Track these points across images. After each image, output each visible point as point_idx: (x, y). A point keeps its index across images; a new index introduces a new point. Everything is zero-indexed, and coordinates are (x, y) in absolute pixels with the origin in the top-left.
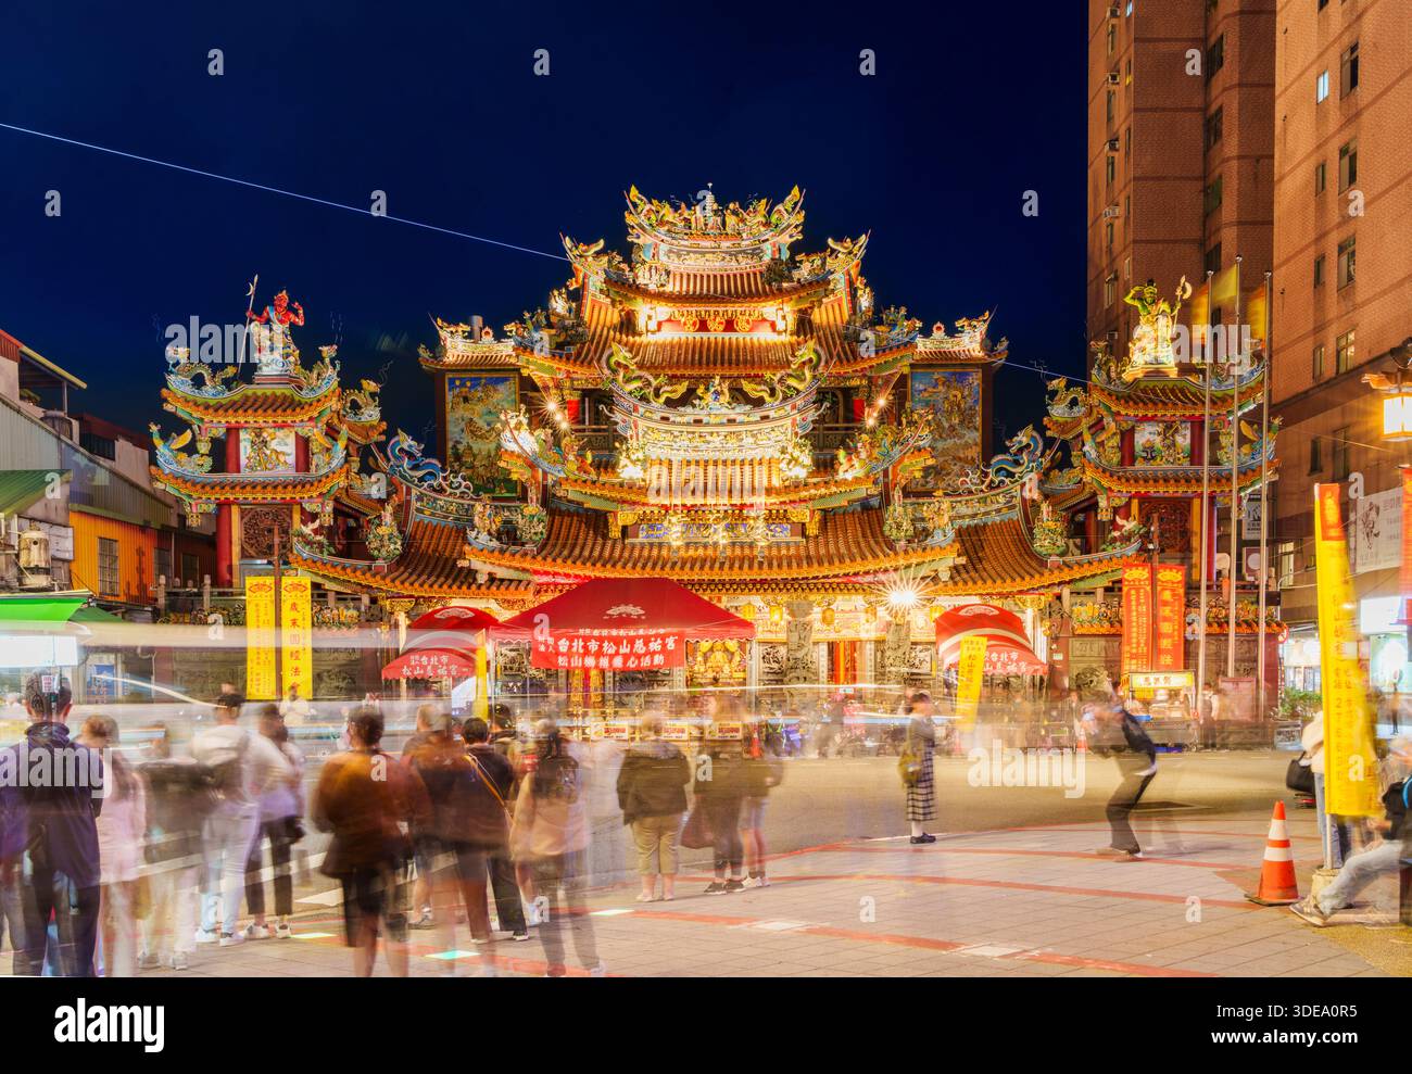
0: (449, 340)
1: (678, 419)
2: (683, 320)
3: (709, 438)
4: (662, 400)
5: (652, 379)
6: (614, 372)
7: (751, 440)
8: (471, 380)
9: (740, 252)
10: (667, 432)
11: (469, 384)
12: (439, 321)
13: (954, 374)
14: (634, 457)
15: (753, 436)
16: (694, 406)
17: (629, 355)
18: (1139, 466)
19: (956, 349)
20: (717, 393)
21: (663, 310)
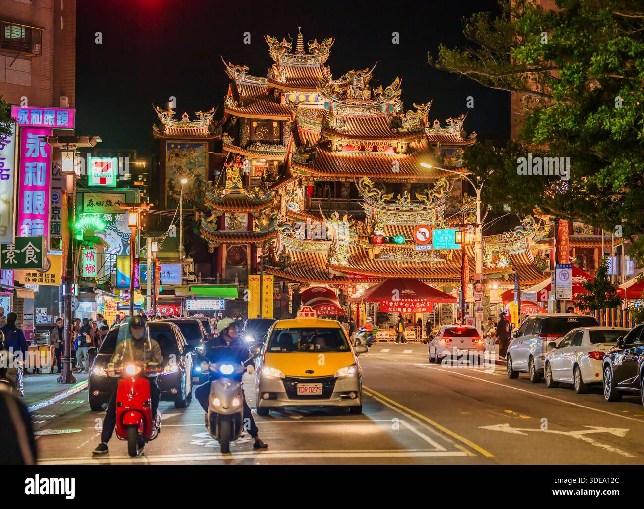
0: (163, 119)
1: (390, 208)
2: (353, 145)
3: (402, 216)
4: (383, 200)
5: (379, 191)
6: (364, 188)
7: (419, 218)
8: (180, 144)
9: (371, 108)
10: (385, 213)
11: (179, 147)
12: (158, 108)
13: (448, 150)
14: (380, 226)
15: (420, 216)
16: (396, 203)
17: (370, 181)
18: (575, 235)
19: (446, 134)
20: (406, 198)
21: (345, 141)
